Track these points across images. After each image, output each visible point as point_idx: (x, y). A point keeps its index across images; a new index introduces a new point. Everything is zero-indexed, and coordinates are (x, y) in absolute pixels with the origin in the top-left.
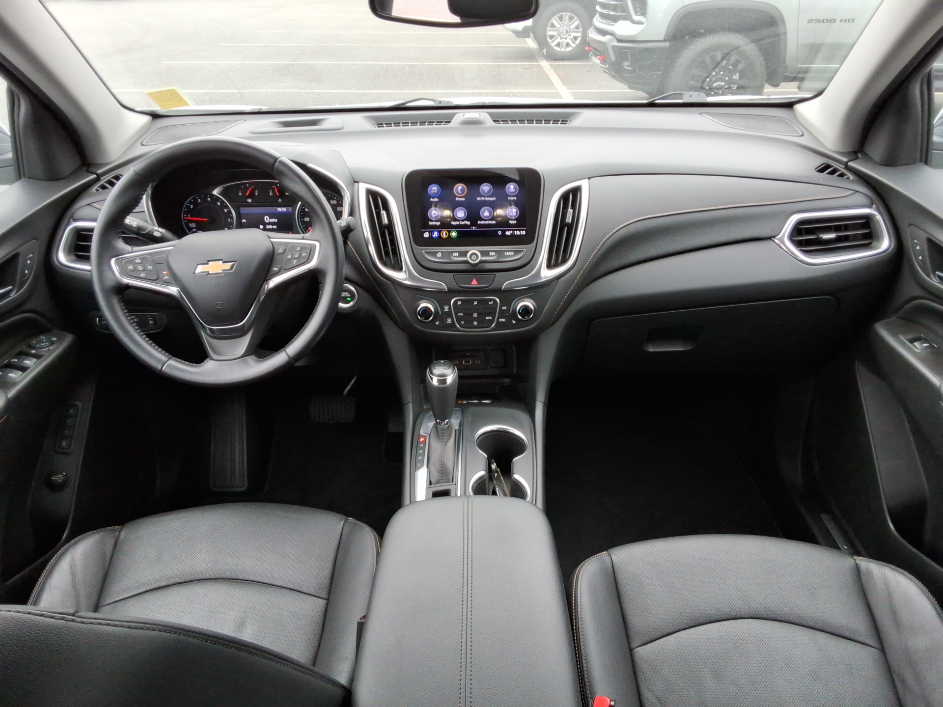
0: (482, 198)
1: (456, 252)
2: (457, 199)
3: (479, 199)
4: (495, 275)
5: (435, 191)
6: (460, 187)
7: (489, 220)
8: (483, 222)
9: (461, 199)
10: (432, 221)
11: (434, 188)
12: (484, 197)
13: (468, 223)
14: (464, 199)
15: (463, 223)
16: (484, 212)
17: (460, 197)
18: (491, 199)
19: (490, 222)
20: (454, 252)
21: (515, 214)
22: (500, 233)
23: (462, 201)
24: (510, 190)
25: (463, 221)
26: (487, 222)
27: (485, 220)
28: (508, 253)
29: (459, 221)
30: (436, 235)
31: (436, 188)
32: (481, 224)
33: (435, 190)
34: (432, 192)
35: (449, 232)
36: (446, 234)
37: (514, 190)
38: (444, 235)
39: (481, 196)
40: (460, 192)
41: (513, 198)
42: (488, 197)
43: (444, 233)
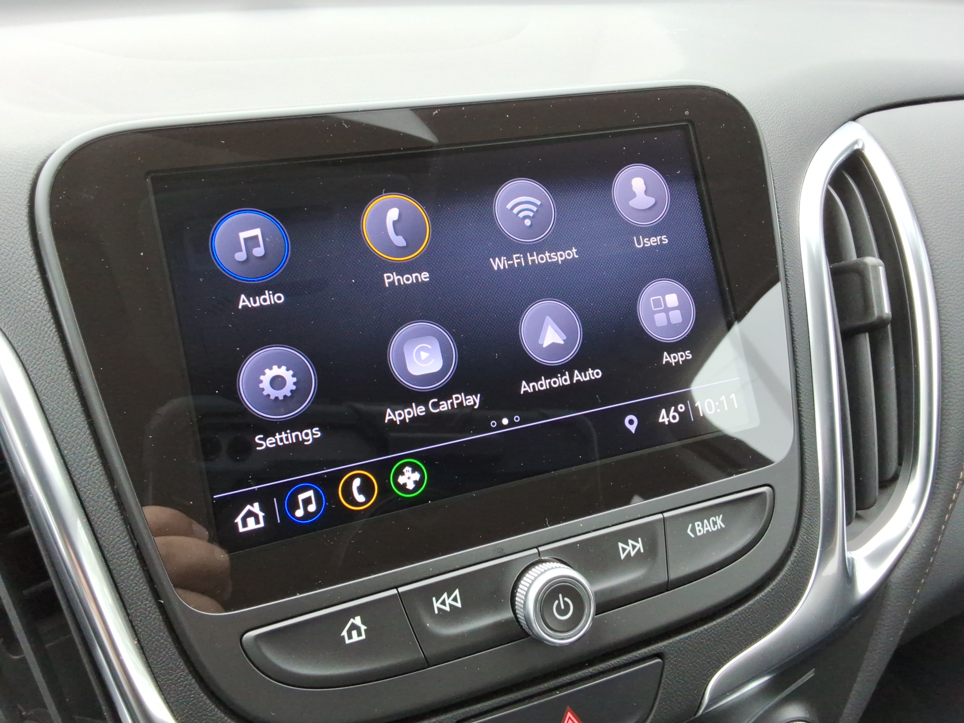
0: (517, 260)
1: (447, 587)
2: (390, 278)
3: (498, 264)
4: (659, 655)
5: (259, 252)
6: (393, 214)
7: (569, 367)
8: (544, 384)
9: (409, 279)
10: (270, 429)
11: (243, 235)
12: (525, 249)
13: (473, 401)
14: (425, 276)
15: (445, 406)
16: (538, 330)
17: (402, 269)
18: (559, 257)
19: (578, 376)
20: (437, 590)
21: (676, 317)
22: (631, 423)
23: (418, 285)
24: (633, 203)
25: (444, 393)
26: (562, 381)
27: (551, 372)
28: (702, 528)
29: (421, 398)
30: (312, 508)
31: (257, 232)
32: (536, 394)
33: (252, 242)
34: (241, 256)
35: (383, 471)
36: (366, 489)
37: (651, 201)
38: (360, 498)
39: (508, 248)
40: (400, 241)
41: (653, 241)
42: (539, 248)
43: (357, 482)
